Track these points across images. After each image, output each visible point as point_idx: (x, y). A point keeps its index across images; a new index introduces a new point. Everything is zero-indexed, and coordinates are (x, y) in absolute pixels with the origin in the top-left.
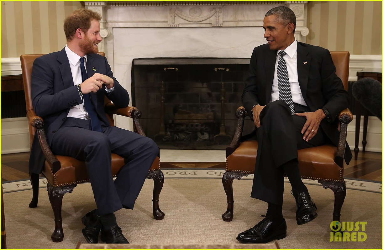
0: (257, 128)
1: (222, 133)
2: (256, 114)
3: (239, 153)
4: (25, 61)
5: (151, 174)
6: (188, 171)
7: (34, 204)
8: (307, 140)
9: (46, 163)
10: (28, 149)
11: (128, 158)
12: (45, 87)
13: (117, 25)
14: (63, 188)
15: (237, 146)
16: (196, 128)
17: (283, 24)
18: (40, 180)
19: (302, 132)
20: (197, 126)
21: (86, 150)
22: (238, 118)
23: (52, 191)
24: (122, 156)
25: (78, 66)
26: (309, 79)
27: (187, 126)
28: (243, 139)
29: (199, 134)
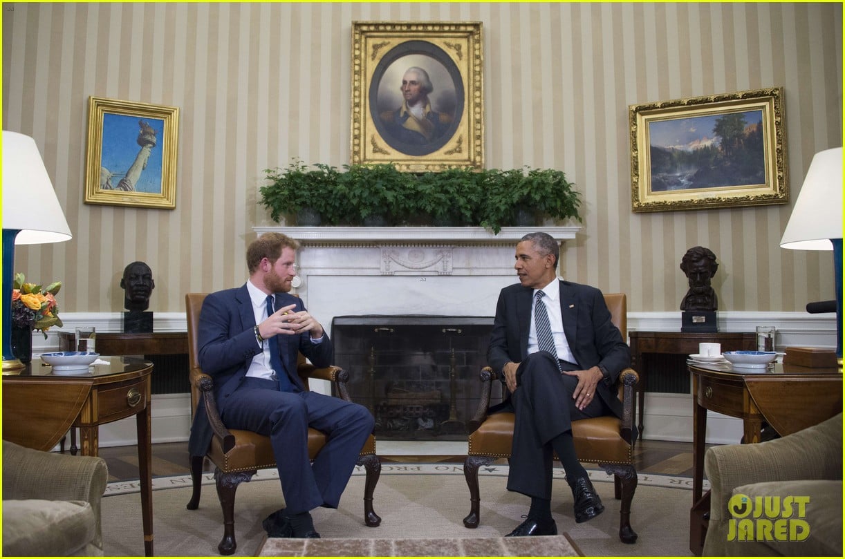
0: (511, 394)
1: (452, 418)
2: (509, 374)
3: (488, 428)
4: (191, 300)
5: (363, 459)
6: (409, 466)
7: (194, 505)
8: (581, 408)
9: (215, 440)
10: (186, 438)
11: (330, 434)
12: (217, 334)
13: (314, 272)
14: (237, 474)
15: (484, 420)
16: (417, 412)
17: (541, 253)
18: (203, 475)
19: (575, 397)
20: (418, 409)
21: (272, 418)
22: (483, 381)
23: (220, 479)
24: (322, 431)
25: (263, 307)
26: (578, 328)
27: (405, 409)
28: (491, 411)
29: (420, 421)
